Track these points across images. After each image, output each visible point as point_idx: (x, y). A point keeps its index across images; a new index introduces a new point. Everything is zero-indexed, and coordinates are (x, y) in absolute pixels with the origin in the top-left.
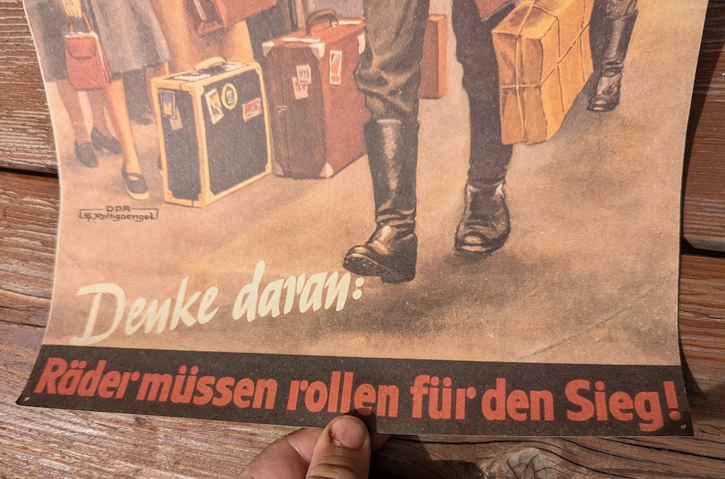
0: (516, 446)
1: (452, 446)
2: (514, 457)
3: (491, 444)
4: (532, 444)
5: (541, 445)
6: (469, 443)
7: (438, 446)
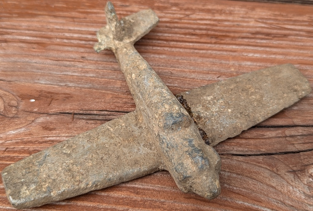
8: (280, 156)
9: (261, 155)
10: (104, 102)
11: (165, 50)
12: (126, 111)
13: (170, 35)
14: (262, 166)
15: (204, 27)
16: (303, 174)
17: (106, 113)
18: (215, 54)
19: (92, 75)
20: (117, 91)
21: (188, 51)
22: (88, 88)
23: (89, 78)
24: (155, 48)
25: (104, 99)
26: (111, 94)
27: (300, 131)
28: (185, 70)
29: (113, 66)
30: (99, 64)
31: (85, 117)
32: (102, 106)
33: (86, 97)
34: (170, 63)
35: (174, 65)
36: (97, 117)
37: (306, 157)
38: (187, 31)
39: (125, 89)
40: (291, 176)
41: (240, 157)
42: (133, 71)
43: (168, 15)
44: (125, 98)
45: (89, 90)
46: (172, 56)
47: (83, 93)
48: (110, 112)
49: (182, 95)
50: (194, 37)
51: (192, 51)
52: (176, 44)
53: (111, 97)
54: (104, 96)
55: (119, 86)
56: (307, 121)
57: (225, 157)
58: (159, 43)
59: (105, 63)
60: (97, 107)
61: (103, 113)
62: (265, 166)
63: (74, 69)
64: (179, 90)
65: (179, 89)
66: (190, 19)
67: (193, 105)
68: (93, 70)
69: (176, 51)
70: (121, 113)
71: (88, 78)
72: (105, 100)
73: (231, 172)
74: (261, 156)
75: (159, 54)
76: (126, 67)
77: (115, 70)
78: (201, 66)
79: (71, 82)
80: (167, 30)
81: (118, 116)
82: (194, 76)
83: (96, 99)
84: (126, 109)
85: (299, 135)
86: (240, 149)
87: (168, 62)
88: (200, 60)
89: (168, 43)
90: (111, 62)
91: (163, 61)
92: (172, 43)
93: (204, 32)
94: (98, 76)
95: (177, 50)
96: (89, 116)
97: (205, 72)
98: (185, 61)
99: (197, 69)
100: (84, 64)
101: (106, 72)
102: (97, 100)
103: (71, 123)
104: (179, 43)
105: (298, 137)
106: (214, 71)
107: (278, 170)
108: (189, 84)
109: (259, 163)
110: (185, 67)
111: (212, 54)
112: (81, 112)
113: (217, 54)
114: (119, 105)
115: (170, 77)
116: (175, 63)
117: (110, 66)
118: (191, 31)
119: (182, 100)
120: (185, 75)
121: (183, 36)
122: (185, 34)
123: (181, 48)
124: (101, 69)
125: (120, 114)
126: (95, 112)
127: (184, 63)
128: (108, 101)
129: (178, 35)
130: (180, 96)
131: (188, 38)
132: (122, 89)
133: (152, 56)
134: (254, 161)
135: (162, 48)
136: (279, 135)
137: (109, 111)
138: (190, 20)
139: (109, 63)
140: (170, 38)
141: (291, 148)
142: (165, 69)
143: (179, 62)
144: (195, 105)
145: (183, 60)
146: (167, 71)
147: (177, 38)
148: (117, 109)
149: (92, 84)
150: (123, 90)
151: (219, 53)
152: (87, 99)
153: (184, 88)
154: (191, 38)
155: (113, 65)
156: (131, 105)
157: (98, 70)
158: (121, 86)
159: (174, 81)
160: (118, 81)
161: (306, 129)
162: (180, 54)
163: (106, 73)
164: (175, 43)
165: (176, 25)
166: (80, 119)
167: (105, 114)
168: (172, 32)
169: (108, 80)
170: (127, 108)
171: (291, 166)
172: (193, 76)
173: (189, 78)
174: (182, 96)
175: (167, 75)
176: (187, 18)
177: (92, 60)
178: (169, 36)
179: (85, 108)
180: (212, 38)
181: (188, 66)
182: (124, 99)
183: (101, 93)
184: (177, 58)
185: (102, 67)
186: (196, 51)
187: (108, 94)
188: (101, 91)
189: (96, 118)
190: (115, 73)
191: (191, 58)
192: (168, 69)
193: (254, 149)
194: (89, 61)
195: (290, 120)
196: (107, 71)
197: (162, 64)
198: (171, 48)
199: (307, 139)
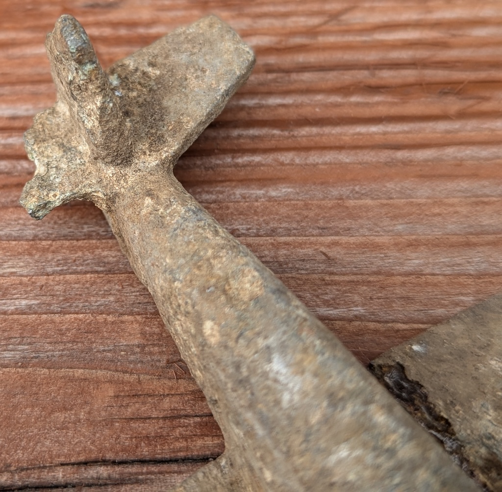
11: (282, 164)
13: (288, 100)
15: (405, 55)
17: (103, 471)
18: (472, 158)
20: (130, 362)
21: (369, 156)
22: (16, 365)
23: (16, 317)
24: (242, 160)
25: (87, 408)
26: (110, 382)
28: (378, 240)
29: (97, 252)
30: (45, 250)
34: (312, 214)
35: (332, 224)
38: (348, 77)
39: (161, 353)
42: (206, 308)
43: (265, 23)
44: (167, 392)
45: (20, 370)
46: (314, 184)
48: (118, 469)
49: (398, 359)
50: (377, 98)
51: (384, 155)
52: (318, 134)
53: (111, 393)
54: (82, 392)
55: (136, 342)
58: (253, 138)
59: (67, 243)
61: (93, 472)
64: (376, 331)
65: (372, 325)
66: (344, 28)
67: (458, 408)
68: (25, 279)
69: (325, 164)
70: (165, 467)
71: (11, 317)
72: (89, 413)
75: (264, 181)
76: (165, 280)
77: (109, 272)
78: (435, 215)
80: (275, 81)
81: (152, 481)
82: (417, 261)
83: (52, 412)
84: (183, 444)
87: (305, 213)
88: (424, 192)
89: (286, 133)
90: (89, 236)
91: (283, 210)
92: (305, 131)
93: (409, 75)
94: (49, 305)
95: (329, 157)
97: (454, 239)
98: (369, 202)
99: (420, 229)
102: (61, 416)
104: (327, 130)
106: (488, 233)
108: (408, 298)
110: (376, 224)
111: (462, 160)
113: (479, 159)
114: (151, 428)
115: (327, 278)
116: (333, 212)
117: (89, 255)
118: (362, 75)
119: (405, 385)
120: (381, 263)
121: (338, 99)
122: (345, 90)
123: (340, 148)
124: (53, 273)
125: (161, 473)
127: (368, 209)
128: (103, 413)
129: (319, 97)
130: (390, 367)
131: (357, 104)
132: (151, 353)
133: (239, 192)
135: (269, 158)
137: (114, 463)
138: (347, 32)
139: (80, 243)
140: (293, 114)
142: (300, 245)
143: (347, 207)
144: (462, 405)
145: (362, 196)
146: (309, 251)
147: (317, 110)
148: (145, 451)
149: (30, 344)
150: (155, 358)
151: (485, 152)
153: (393, 321)
154: (367, 104)
155: (97, 248)
156: (200, 424)
157: (43, 280)
158: (143, 341)
159: (345, 292)
160: (126, 318)
162: (343, 174)
163: (77, 286)
164: (314, 130)
165: (301, 58)
167: (99, 478)
168: (292, 87)
169: (90, 317)
170: (185, 438)
172: (415, 261)
173: (400, 275)
174: (401, 368)
175: (313, 272)
176: (332, 26)
178: (283, 106)
179: (18, 461)
180: (446, 93)
181: (386, 222)
182: (167, 400)
183: (72, 379)
184: (335, 192)
186: (400, 155)
187: (98, 382)
190: (109, 282)
191: (388, 185)
192: (311, 243)
196: (80, 276)
197: (284, 225)
198: (303, 154)
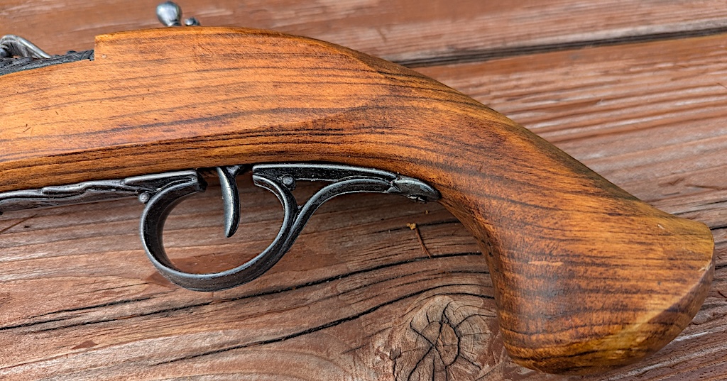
0: (415, 301)
1: (325, 331)
2: (419, 318)
3: (379, 310)
4: (436, 292)
5: (448, 290)
6: (349, 319)
7: (303, 338)
8: (332, 329)
9: (304, 333)
10: (62, 297)
12: (95, 305)
14: (306, 351)
16: (367, 350)
19: (41, 254)
27: (358, 279)
31: (32, 329)
32: (57, 304)
33: (34, 294)
36: (51, 325)
37: (370, 321)
40: (348, 359)
41: (272, 344)
47: (29, 288)
56: (368, 262)
57: (250, 349)
60: (51, 308)
62: (309, 352)
63: (14, 250)
73: (260, 373)
74: (304, 336)
79: (10, 272)
85: (357, 288)
86: (272, 331)
96: (39, 325)
100: (29, 238)
101: (64, 244)
103: (11, 343)
105: (356, 291)
107: (328, 355)
109: (301, 348)
112: (27, 321)
126: (48, 317)
134: (293, 346)
136: (329, 295)
141: (346, 312)
152: (35, 297)
161: (367, 275)
166: (26, 333)
171: (348, 342)
177: (41, 229)
185: (57, 237)
188: (57, 279)
189: (50, 328)
193: (292, 326)
194: (36, 231)
195: (343, 265)
199: (368, 291)
